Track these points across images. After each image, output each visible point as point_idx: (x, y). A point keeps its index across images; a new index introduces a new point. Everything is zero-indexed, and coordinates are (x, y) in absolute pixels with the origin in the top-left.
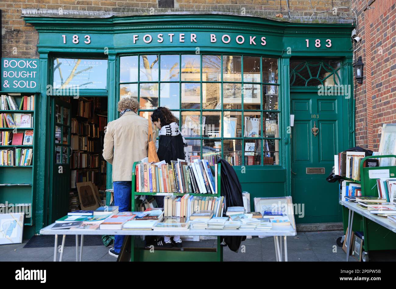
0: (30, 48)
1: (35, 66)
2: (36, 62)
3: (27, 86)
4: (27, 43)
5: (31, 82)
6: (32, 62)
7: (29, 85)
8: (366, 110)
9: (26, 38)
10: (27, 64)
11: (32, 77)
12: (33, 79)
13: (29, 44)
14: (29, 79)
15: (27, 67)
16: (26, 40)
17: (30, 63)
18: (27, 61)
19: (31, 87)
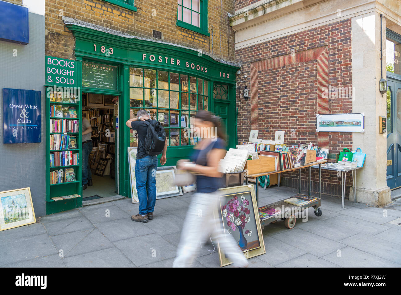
0: (68, 51)
1: (73, 67)
2: (74, 63)
3: (67, 82)
4: (66, 45)
5: (70, 79)
6: (70, 63)
7: (69, 82)
8: (250, 115)
9: (65, 41)
10: (67, 64)
11: (70, 75)
12: (71, 77)
13: (67, 47)
14: (68, 77)
15: (67, 67)
16: (65, 43)
17: (69, 63)
18: (67, 61)
19: (70, 84)
